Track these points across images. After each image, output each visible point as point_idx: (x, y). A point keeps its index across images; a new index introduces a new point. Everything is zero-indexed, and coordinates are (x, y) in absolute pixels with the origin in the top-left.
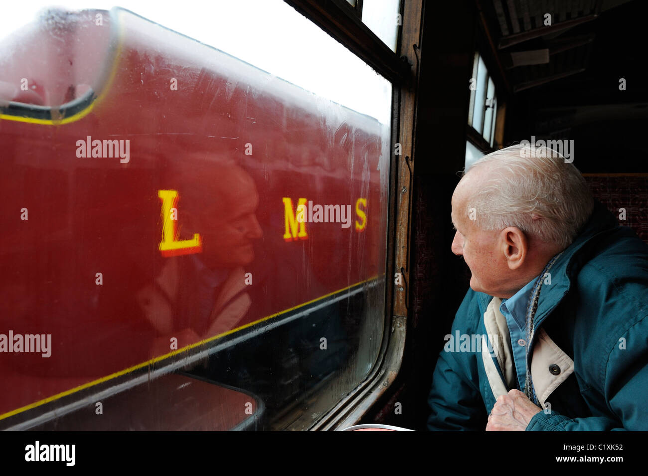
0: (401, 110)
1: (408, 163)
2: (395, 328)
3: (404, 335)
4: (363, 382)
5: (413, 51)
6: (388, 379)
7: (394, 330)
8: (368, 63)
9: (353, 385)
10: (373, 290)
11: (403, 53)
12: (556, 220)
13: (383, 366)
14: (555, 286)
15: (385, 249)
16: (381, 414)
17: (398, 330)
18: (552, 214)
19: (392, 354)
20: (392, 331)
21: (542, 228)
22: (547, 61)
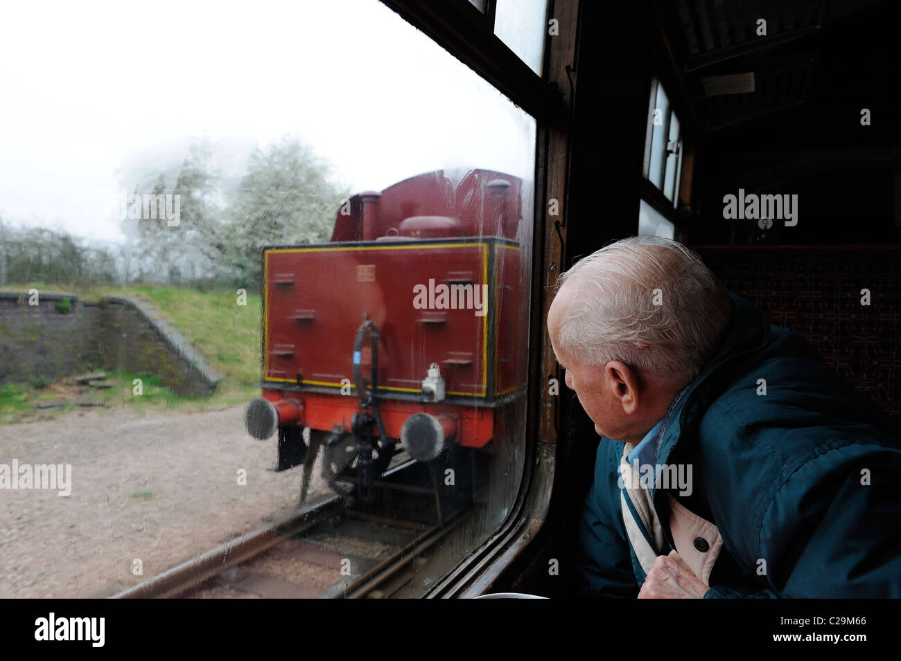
0: (549, 156)
1: (558, 230)
2: (540, 459)
3: (552, 469)
4: (496, 534)
5: (566, 75)
6: (530, 530)
7: (540, 462)
8: (503, 91)
9: (482, 539)
10: (510, 406)
11: (552, 78)
12: (669, 347)
13: (524, 512)
14: (669, 438)
15: (527, 350)
16: (520, 579)
17: (544, 461)
18: (662, 339)
19: (536, 496)
20: (537, 463)
21: (653, 359)
22: (752, 89)
